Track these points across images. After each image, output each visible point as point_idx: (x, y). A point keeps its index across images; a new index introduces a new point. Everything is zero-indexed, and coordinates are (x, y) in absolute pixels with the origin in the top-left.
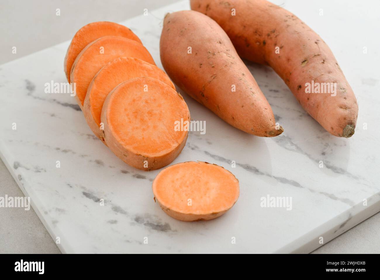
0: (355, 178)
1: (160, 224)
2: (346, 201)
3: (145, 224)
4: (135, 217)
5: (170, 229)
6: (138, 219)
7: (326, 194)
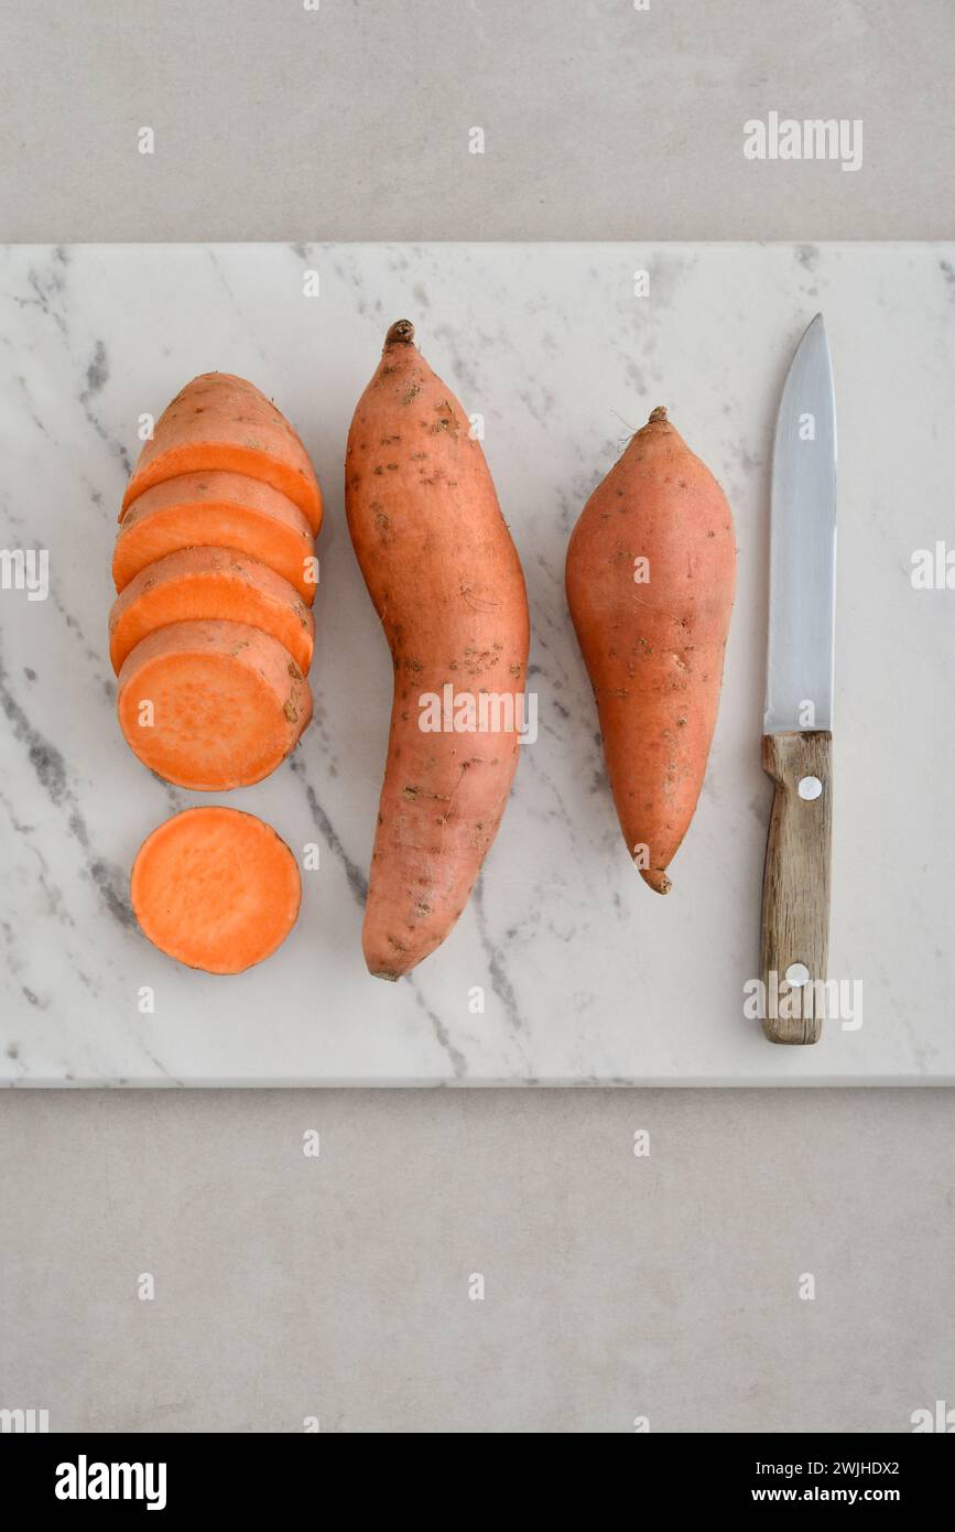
0: (517, 1023)
1: (126, 905)
2: (457, 1057)
3: (102, 889)
4: (95, 862)
5: (135, 925)
6: (98, 870)
7: (437, 1023)
